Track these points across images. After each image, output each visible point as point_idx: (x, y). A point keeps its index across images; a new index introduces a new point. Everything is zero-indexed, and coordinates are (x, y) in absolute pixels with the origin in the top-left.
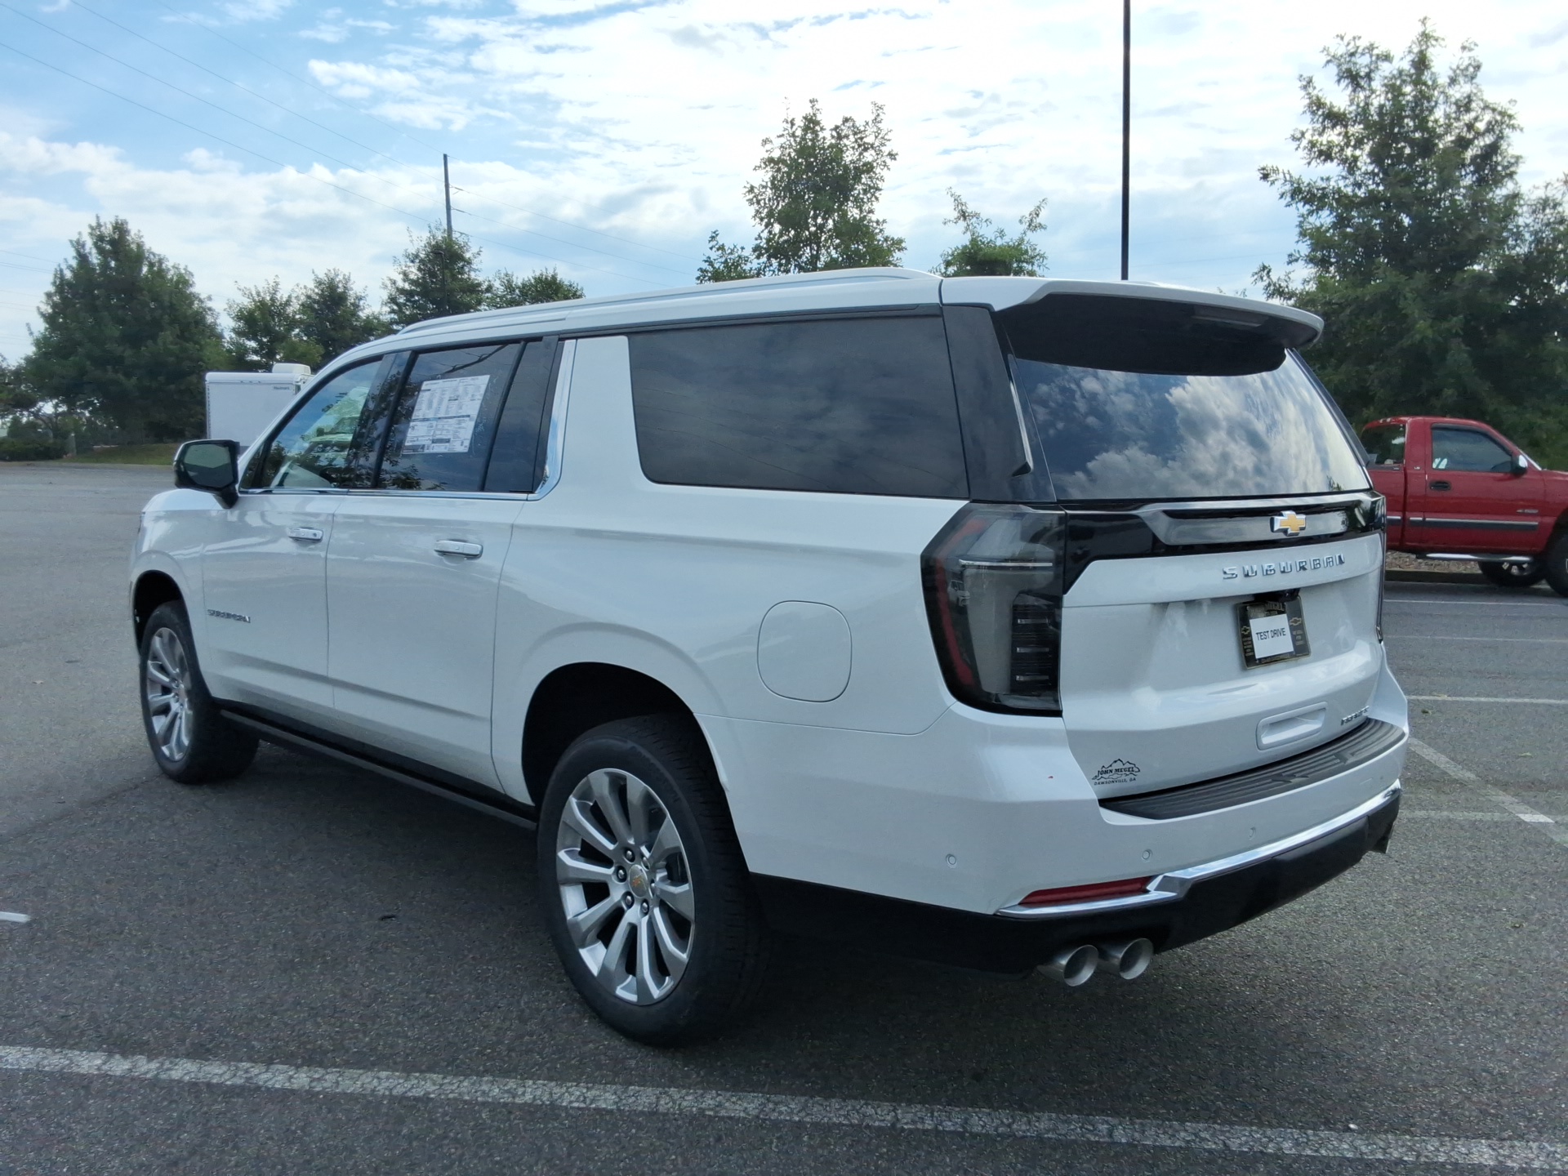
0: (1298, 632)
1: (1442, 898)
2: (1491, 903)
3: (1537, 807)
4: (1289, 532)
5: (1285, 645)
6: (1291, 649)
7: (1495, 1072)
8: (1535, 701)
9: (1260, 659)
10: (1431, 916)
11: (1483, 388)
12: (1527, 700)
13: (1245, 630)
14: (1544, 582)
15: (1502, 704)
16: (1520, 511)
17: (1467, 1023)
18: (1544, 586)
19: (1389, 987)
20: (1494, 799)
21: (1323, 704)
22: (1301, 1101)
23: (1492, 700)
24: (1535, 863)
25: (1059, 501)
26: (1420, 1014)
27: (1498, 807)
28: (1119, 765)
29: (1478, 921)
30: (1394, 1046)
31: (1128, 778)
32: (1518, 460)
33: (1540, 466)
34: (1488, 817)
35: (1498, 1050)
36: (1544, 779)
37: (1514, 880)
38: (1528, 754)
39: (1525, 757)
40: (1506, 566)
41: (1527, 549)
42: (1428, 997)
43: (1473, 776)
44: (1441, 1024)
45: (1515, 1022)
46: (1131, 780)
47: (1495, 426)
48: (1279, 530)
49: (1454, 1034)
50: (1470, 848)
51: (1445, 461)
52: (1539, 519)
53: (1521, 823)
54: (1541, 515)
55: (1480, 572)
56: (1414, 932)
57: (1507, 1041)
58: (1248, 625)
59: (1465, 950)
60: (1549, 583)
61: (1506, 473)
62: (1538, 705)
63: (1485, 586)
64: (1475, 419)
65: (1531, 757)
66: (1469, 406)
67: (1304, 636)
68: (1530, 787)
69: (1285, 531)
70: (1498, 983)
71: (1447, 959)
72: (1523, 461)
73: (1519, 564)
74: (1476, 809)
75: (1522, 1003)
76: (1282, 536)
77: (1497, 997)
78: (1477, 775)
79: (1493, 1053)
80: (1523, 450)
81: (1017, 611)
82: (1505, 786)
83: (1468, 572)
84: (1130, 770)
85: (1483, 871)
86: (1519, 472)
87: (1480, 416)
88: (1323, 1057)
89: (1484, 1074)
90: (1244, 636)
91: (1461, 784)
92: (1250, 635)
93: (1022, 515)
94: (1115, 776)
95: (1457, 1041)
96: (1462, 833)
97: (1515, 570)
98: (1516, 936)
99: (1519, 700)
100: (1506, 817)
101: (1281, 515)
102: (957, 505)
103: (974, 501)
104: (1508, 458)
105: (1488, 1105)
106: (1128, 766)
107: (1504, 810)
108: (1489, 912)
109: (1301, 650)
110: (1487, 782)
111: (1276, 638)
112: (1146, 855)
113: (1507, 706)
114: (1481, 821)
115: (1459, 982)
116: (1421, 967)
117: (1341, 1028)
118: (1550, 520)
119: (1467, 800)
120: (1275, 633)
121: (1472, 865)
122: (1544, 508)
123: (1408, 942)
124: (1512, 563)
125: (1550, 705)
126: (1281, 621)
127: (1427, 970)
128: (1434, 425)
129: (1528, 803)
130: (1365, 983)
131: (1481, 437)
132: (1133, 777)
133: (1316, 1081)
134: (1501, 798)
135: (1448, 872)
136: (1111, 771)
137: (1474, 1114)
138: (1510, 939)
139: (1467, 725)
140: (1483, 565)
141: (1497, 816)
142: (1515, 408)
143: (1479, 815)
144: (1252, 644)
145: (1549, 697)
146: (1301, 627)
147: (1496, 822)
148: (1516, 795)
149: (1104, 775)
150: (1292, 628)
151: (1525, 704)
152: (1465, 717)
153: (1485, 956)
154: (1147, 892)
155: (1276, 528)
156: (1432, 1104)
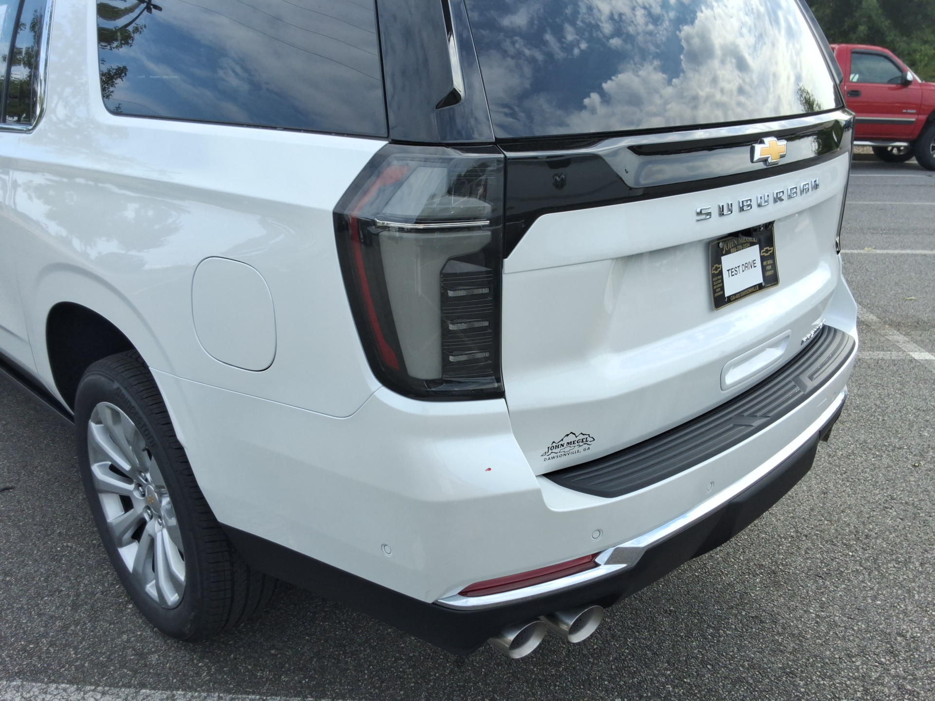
0: (769, 260)
1: (857, 436)
2: (895, 441)
3: (923, 345)
4: (770, 160)
5: (756, 277)
6: (760, 280)
7: (908, 635)
8: (914, 252)
9: (729, 297)
10: (848, 456)
11: (885, 24)
12: (909, 251)
13: (717, 269)
14: (914, 158)
15: (892, 255)
16: (904, 111)
17: (883, 576)
18: (914, 161)
19: (816, 535)
20: (890, 338)
21: (788, 331)
22: (740, 680)
23: (885, 252)
24: (926, 399)
25: (498, 141)
26: (843, 567)
27: (895, 346)
28: (572, 438)
29: (886, 461)
30: (822, 606)
31: (581, 449)
32: (906, 75)
33: (920, 79)
34: (887, 355)
35: (910, 608)
36: (926, 319)
37: (911, 417)
38: (913, 298)
39: (911, 300)
40: (889, 149)
41: (907, 137)
42: (849, 547)
43: (875, 318)
44: (861, 578)
45: (921, 573)
46: (585, 450)
47: (894, 51)
48: (760, 160)
49: (872, 589)
50: (876, 386)
51: (857, 76)
52: (916, 116)
53: (912, 360)
54: (918, 114)
55: (872, 152)
56: (836, 473)
57: (917, 597)
58: (720, 263)
59: (877, 492)
60: (918, 159)
61: (898, 84)
62: (916, 255)
63: (875, 162)
64: (878, 45)
65: (915, 300)
66: (875, 37)
67: (774, 266)
68: (916, 327)
69: (765, 161)
70: (905, 528)
71: (863, 502)
72: (910, 76)
73: (898, 148)
74: (879, 348)
75: (926, 551)
76: (761, 166)
77: (905, 544)
78: (878, 317)
79: (905, 612)
80: (911, 68)
81: (448, 280)
82: (897, 326)
83: (865, 152)
84: (584, 441)
85: (887, 408)
86: (906, 83)
87: (882, 44)
88: (762, 622)
89: (899, 638)
90: (714, 276)
91: (866, 325)
92: (721, 273)
93: (449, 160)
94: (567, 449)
95: (875, 598)
96: (869, 372)
97: (895, 151)
98: (916, 476)
99: (903, 252)
100: (901, 355)
101: (762, 142)
102: (374, 146)
103: (395, 142)
104: (899, 74)
105: (905, 678)
106: (581, 437)
107: (899, 349)
108: (893, 450)
109: (771, 279)
110: (885, 323)
111: (747, 271)
112: (596, 534)
113: (895, 256)
114: (883, 359)
115: (874, 528)
116: (843, 512)
117: (776, 584)
118: (923, 117)
119: (871, 340)
120: (747, 266)
121: (878, 403)
122: (920, 109)
123: (831, 485)
124: (893, 147)
125: (925, 255)
126: (753, 253)
127: (848, 515)
128: (853, 51)
129: (916, 342)
130: (797, 532)
131: (883, 58)
132: (586, 446)
133: (754, 653)
134: (896, 338)
135: (860, 410)
136: (562, 445)
137: (893, 691)
138: (912, 479)
139: (868, 273)
140: (874, 148)
141: (894, 355)
142: (905, 38)
143: (880, 355)
144: (723, 282)
145: (924, 248)
146: (772, 256)
147: (894, 361)
148: (907, 334)
149: (554, 451)
150: (763, 259)
151: (908, 254)
152: (867, 267)
153: (892, 499)
154: (597, 565)
155: (757, 156)
156: (855, 678)
